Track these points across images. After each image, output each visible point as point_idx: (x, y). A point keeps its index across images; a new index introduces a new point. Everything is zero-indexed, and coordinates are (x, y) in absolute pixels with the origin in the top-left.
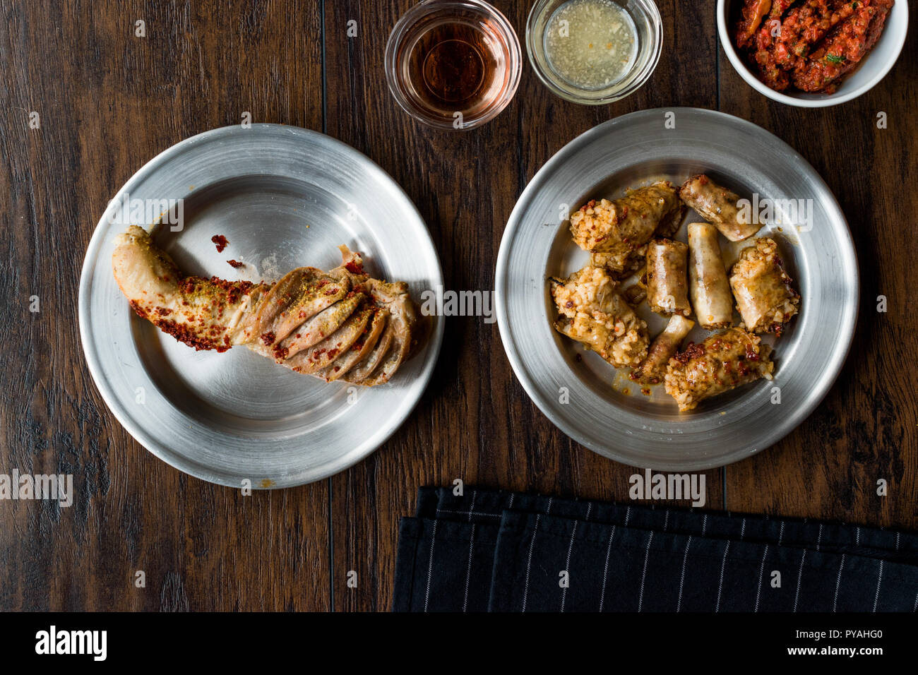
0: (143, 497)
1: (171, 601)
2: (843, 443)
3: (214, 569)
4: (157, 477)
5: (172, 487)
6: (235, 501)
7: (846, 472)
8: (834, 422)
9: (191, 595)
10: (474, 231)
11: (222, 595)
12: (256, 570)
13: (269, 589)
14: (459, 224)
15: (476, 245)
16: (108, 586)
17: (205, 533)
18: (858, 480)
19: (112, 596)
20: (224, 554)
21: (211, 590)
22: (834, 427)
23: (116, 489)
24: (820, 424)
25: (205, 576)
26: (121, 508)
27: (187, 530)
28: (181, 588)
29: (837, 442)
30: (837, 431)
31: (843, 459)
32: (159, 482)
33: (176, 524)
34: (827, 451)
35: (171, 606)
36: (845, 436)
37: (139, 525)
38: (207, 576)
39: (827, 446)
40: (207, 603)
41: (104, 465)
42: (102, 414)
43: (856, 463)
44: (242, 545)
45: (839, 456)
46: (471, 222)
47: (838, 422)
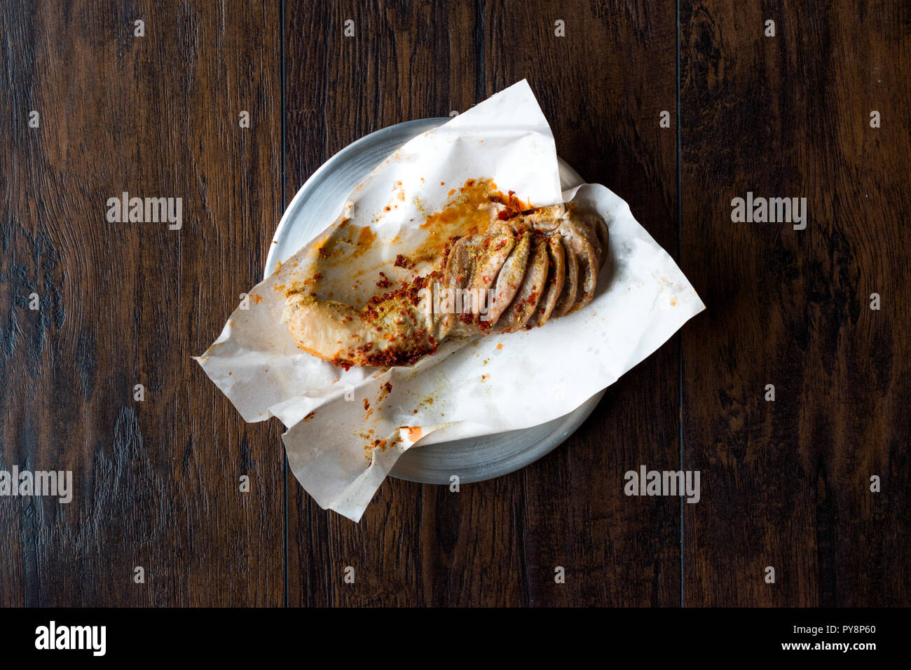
0: (97, 331)
1: (125, 436)
2: (799, 282)
3: (167, 404)
4: (112, 311)
5: (127, 321)
6: (190, 336)
7: (802, 312)
8: (791, 262)
9: (144, 430)
10: (431, 67)
11: (176, 430)
12: (210, 405)
13: (223, 424)
14: (417, 59)
15: (433, 82)
16: (62, 420)
17: (159, 368)
18: (814, 320)
19: (65, 430)
20: (178, 389)
21: (165, 425)
22: (790, 267)
23: (71, 323)
24: (777, 264)
25: (159, 410)
26: (75, 342)
27: (141, 365)
28: (134, 423)
29: (794, 281)
30: (794, 270)
31: (799, 299)
32: (113, 316)
33: (130, 358)
34: (784, 291)
35: (125, 440)
36: (801, 276)
37: (94, 358)
38: (161, 411)
39: (783, 285)
40: (160, 438)
41: (58, 299)
42: (57, 248)
43: (812, 303)
44: (197, 380)
45: (795, 296)
46: (428, 58)
47: (794, 261)
